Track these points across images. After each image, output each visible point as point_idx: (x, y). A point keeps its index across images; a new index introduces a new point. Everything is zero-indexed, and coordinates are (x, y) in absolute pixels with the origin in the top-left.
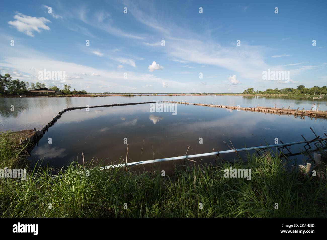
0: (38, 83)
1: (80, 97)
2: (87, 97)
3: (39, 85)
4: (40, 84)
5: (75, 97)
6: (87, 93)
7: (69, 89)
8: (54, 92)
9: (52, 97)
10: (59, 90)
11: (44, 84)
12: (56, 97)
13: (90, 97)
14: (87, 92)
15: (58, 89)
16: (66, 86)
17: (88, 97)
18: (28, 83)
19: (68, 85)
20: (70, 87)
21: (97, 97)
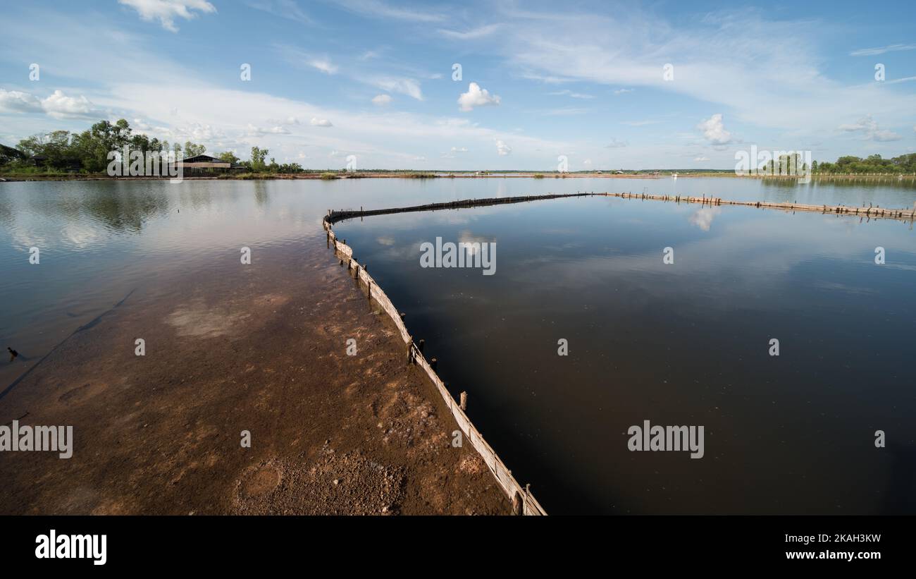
0: (189, 144)
1: (296, 178)
2: (313, 178)
3: (192, 149)
4: (195, 146)
5: (284, 179)
6: (303, 170)
7: (262, 160)
8: (228, 165)
9: (227, 178)
10: (238, 162)
11: (202, 147)
12: (237, 179)
13: (321, 178)
14: (302, 168)
15: (234, 159)
16: (256, 150)
17: (316, 178)
18: (165, 142)
19: (261, 148)
20: (265, 152)
21: (339, 178)
